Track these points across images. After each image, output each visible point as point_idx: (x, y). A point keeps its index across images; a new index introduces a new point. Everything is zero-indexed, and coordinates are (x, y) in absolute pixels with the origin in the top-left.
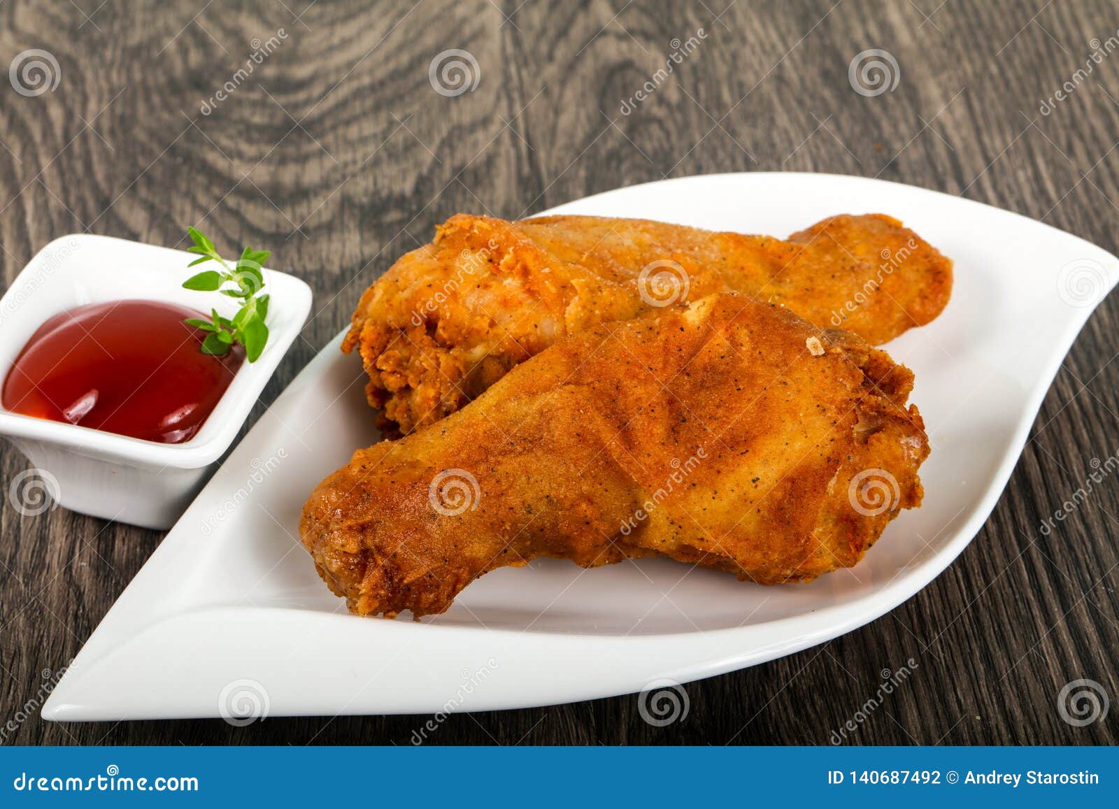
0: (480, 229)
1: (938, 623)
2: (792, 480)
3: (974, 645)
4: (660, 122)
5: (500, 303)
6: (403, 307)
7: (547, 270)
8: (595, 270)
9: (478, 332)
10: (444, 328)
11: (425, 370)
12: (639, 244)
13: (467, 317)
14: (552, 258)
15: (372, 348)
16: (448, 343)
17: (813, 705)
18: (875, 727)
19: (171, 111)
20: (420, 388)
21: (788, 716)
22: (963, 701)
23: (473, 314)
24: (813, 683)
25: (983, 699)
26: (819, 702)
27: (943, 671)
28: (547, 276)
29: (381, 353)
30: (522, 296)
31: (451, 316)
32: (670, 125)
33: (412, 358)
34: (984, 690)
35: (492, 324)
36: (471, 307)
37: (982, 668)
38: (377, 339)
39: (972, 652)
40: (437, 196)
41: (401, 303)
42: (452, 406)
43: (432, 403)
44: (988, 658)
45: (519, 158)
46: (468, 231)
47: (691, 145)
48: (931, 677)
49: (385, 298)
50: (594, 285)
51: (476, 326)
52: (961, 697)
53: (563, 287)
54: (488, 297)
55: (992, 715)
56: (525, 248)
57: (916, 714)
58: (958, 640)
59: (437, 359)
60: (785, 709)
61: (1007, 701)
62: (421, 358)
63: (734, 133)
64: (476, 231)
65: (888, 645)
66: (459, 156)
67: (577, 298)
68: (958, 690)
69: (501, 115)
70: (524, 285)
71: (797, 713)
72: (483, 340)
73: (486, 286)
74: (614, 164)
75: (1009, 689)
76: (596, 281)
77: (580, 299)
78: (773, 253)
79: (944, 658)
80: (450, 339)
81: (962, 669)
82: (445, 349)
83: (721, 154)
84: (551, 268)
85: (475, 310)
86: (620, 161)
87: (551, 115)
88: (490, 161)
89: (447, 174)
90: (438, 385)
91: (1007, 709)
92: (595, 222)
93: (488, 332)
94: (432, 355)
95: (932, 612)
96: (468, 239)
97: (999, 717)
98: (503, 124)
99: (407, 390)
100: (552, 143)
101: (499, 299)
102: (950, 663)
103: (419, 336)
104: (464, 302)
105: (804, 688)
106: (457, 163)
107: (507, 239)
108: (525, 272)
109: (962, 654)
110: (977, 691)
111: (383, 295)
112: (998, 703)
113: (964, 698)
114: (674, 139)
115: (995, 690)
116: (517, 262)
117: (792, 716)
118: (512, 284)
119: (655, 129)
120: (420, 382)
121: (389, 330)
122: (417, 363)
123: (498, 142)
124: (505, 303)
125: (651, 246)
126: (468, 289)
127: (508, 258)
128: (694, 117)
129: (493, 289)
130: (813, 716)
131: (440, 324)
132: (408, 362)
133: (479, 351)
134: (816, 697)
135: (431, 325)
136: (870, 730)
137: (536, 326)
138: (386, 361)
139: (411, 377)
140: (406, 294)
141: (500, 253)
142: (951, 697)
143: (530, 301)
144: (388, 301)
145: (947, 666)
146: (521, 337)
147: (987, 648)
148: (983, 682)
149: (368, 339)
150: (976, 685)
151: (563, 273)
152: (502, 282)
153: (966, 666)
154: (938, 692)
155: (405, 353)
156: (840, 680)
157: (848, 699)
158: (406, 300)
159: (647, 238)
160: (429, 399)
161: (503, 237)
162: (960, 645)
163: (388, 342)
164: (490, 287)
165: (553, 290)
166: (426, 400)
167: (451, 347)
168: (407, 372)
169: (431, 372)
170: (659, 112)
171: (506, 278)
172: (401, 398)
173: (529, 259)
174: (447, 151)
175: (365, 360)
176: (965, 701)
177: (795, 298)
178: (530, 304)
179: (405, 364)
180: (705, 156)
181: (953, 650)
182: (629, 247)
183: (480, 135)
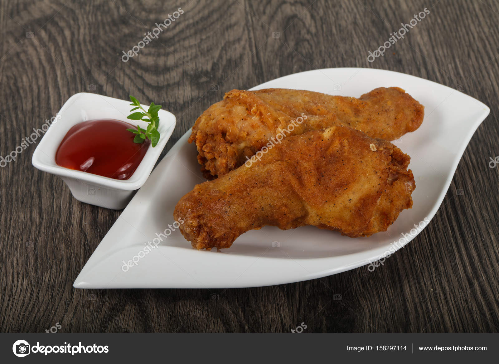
0: (243, 96)
1: (417, 252)
2: (364, 200)
3: (431, 261)
4: (308, 41)
5: (251, 126)
6: (213, 126)
7: (269, 114)
8: (288, 113)
9: (242, 137)
10: (229, 136)
11: (222, 152)
12: (304, 102)
13: (238, 132)
14: (271, 109)
15: (201, 142)
16: (231, 141)
17: (369, 284)
18: (393, 293)
19: (113, 33)
20: (219, 159)
21: (360, 288)
22: (426, 283)
23: (240, 130)
24: (369, 275)
25: (434, 283)
26: (372, 283)
27: (419, 271)
28: (269, 116)
29: (204, 144)
30: (260, 124)
31: (232, 131)
32: (312, 42)
33: (216, 147)
34: (434, 279)
35: (248, 134)
36: (239, 128)
37: (434, 270)
38: (202, 139)
39: (430, 264)
40: (221, 71)
41: (212, 125)
42: (232, 167)
43: (224, 165)
44: (436, 266)
45: (253, 56)
46: (238, 97)
47: (321, 52)
48: (414, 273)
49: (205, 122)
50: (287, 120)
51: (242, 135)
52: (425, 281)
53: (275, 120)
54: (246, 124)
55: (437, 289)
56: (261, 105)
57: (408, 288)
58: (425, 259)
59: (226, 148)
60: (359, 285)
61: (443, 283)
62: (220, 147)
63: (337, 47)
64: (241, 97)
65: (398, 260)
66: (229, 54)
67: (281, 125)
68: (425, 278)
69: (245, 37)
70: (260, 119)
71: (363, 287)
72: (244, 141)
73: (245, 120)
74: (290, 59)
75: (444, 278)
76: (288, 118)
77: (282, 125)
78: (355, 104)
79: (419, 265)
80: (231, 140)
81: (426, 271)
82: (229, 144)
83: (332, 55)
84: (271, 113)
85: (241, 129)
86: (293, 58)
87: (265, 37)
88: (241, 57)
89: (224, 62)
90: (227, 158)
91: (443, 286)
92: (287, 91)
93: (246, 138)
94: (224, 146)
95: (415, 247)
96: (238, 100)
97: (440, 290)
98: (246, 41)
99: (214, 159)
100: (266, 50)
101: (250, 125)
102: (422, 268)
103: (219, 138)
104: (237, 125)
105: (366, 277)
106: (228, 57)
107: (254, 101)
108: (261, 114)
109: (426, 264)
110: (432, 279)
111: (204, 121)
112: (440, 284)
113: (427, 282)
114: (314, 48)
115: (438, 279)
116: (258, 110)
117: (361, 288)
118: (255, 119)
119: (306, 44)
120: (220, 157)
121: (207, 135)
122: (218, 149)
123: (244, 48)
124: (253, 126)
125: (308, 102)
126: (238, 120)
127: (254, 109)
128: (321, 39)
129: (248, 120)
130: (369, 288)
131: (227, 134)
132: (215, 148)
133: (242, 145)
134: (370, 281)
135: (224, 134)
136: (391, 294)
137: (265, 136)
138: (206, 148)
139: (216, 154)
140: (214, 121)
141: (251, 107)
142: (422, 282)
143: (263, 126)
144: (207, 124)
145: (420, 269)
146: (259, 140)
147: (436, 262)
148: (434, 276)
149: (199, 138)
150: (431, 277)
151: (275, 115)
152: (252, 118)
153: (428, 268)
154: (417, 280)
155: (214, 145)
156: (380, 274)
157: (383, 282)
158: (214, 124)
159: (307, 99)
160: (223, 164)
161: (252, 100)
162: (425, 261)
163: (207, 140)
164: (247, 120)
165: (271, 122)
166: (222, 164)
167: (231, 143)
168: (215, 152)
169: (224, 153)
170: (308, 37)
171: (253, 116)
172: (212, 162)
173: (262, 109)
174: (224, 52)
175: (198, 147)
176: (427, 283)
177: (364, 122)
178: (262, 127)
179: (213, 149)
180: (326, 56)
181: (423, 262)
182: (300, 103)
183: (237, 46)
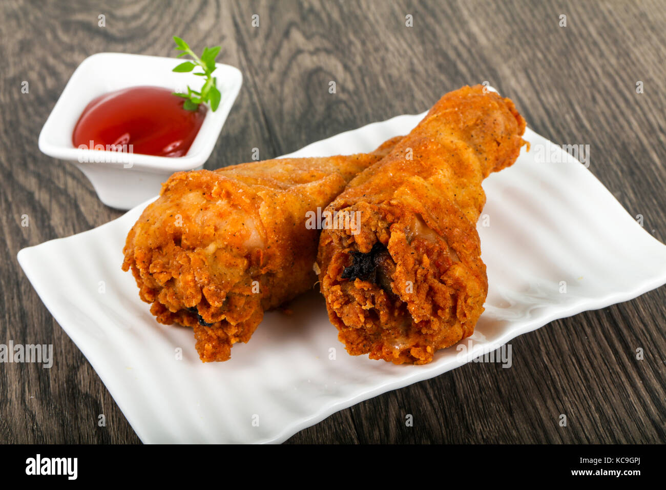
3: (590, 402)
5: (218, 216)
6: (157, 233)
7: (241, 191)
9: (208, 236)
10: (186, 239)
11: (181, 266)
12: (287, 171)
13: (199, 229)
14: (242, 184)
16: (191, 247)
20: (181, 277)
22: (589, 437)
23: (202, 226)
24: (497, 435)
25: (601, 435)
28: (242, 194)
29: (150, 263)
30: (230, 209)
31: (189, 230)
33: (171, 261)
34: (601, 429)
35: (216, 229)
36: (200, 223)
37: (597, 416)
38: (145, 257)
39: (590, 407)
41: (155, 231)
43: (191, 284)
51: (207, 233)
52: (588, 435)
53: (253, 198)
54: (209, 214)
56: (225, 181)
59: (188, 257)
61: (616, 434)
62: (177, 259)
64: (191, 179)
70: (229, 202)
72: (212, 241)
73: (206, 209)
75: (615, 427)
77: (266, 203)
79: (574, 412)
80: (192, 244)
82: (191, 251)
84: (243, 189)
85: (203, 223)
90: (192, 272)
91: (617, 439)
93: (214, 235)
94: (184, 255)
96: (187, 185)
99: (172, 281)
101: (216, 214)
103: (171, 247)
104: (195, 221)
105: (493, 438)
108: (228, 195)
109: (584, 408)
110: (597, 430)
112: (611, 436)
115: (607, 428)
116: (222, 190)
118: (222, 203)
120: (180, 274)
121: (150, 250)
122: (175, 263)
124: (221, 215)
126: (195, 212)
127: (215, 188)
129: (211, 209)
131: (183, 237)
132: (168, 264)
133: (212, 248)
135: (177, 239)
138: (155, 267)
139: (173, 272)
140: (157, 225)
141: (210, 188)
143: (236, 211)
145: (577, 417)
148: (599, 425)
150: (596, 427)
151: (251, 190)
152: (215, 204)
153: (588, 415)
155: (165, 260)
156: (514, 432)
158: (158, 229)
160: (189, 282)
164: (209, 208)
165: (248, 201)
166: (186, 283)
167: (193, 249)
168: (170, 270)
169: (186, 266)
171: (218, 201)
173: (229, 187)
178: (236, 213)
179: (167, 266)
182: (282, 173)
